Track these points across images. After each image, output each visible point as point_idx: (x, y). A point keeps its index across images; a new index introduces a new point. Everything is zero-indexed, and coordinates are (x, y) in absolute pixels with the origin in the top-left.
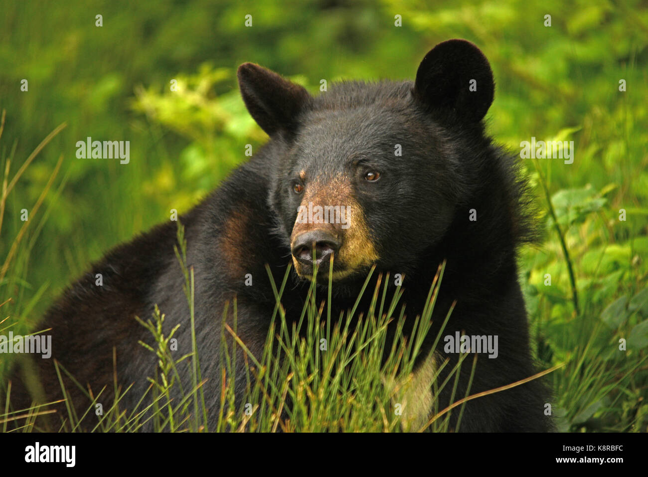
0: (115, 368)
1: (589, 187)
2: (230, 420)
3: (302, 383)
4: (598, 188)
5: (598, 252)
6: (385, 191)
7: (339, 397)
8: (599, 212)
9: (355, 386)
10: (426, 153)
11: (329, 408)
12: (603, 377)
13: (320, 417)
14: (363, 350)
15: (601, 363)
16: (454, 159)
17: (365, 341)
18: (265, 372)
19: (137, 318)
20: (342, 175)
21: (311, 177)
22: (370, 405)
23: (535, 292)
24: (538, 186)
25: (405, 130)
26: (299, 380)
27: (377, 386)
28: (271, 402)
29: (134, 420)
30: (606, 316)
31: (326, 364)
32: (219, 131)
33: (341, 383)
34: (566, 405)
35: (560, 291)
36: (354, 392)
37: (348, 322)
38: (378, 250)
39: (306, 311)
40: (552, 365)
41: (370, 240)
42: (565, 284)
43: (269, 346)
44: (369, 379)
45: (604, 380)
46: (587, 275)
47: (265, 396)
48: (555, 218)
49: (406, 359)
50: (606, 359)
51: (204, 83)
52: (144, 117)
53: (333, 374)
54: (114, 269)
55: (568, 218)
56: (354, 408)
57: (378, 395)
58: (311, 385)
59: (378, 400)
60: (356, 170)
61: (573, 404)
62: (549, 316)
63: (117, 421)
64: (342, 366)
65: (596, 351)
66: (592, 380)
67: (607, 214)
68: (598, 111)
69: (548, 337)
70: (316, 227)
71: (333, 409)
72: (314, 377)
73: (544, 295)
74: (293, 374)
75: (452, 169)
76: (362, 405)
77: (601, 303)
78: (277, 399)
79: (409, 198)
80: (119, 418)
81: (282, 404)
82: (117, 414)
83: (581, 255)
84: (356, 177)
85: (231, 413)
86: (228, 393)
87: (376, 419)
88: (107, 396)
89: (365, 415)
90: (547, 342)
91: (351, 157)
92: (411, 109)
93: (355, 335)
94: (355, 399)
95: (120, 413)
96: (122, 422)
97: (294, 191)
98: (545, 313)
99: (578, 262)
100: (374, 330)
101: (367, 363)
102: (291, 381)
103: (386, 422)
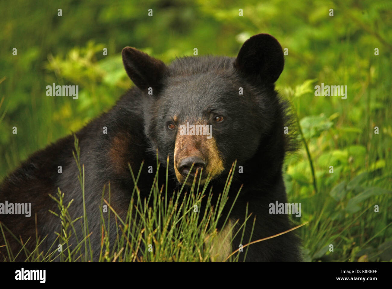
0: (36, 226)
1: (322, 116)
2: (106, 257)
3: (150, 234)
4: (328, 116)
5: (328, 155)
6: (226, 128)
7: (172, 243)
8: (329, 130)
9: (182, 236)
10: (247, 103)
11: (166, 249)
12: (331, 230)
13: (161, 255)
14: (187, 214)
15: (330, 222)
16: (262, 106)
17: (188, 209)
18: (128, 228)
19: (50, 195)
20: (201, 119)
21: (181, 120)
22: (192, 248)
23: (290, 179)
26: (148, 233)
27: (195, 236)
28: (132, 246)
29: (48, 258)
30: (333, 193)
31: (164, 223)
32: (99, 82)
33: (174, 234)
34: (309, 247)
35: (305, 179)
36: (181, 240)
37: (178, 198)
38: (224, 164)
39: (153, 190)
40: (301, 223)
41: (220, 158)
42: (308, 174)
43: (130, 212)
44: (190, 232)
45: (332, 232)
46: (321, 168)
47: (128, 242)
48: (302, 135)
49: (213, 219)
50: (333, 219)
51: (90, 53)
53: (169, 229)
54: (35, 165)
55: (310, 134)
56: (182, 250)
57: (196, 242)
58: (156, 235)
59: (196, 245)
60: (209, 116)
61: (313, 246)
62: (299, 194)
63: (38, 258)
64: (175, 224)
65: (327, 214)
66: (324, 232)
67: (333, 131)
68: (327, 69)
70: (193, 154)
71: (169, 250)
72: (158, 231)
73: (296, 181)
74: (145, 229)
75: (262, 112)
76: (187, 248)
77: (330, 185)
78: (135, 244)
80: (39, 256)
81: (138, 247)
82: (38, 254)
83: (318, 157)
84: (209, 120)
85: (107, 253)
86: (105, 240)
87: (194, 256)
88: (31, 243)
89: (188, 253)
91: (206, 108)
92: (235, 76)
93: (182, 205)
94: (182, 244)
95: (40, 253)
96: (41, 258)
97: (168, 128)
98: (296, 192)
99: (316, 161)
100: (194, 202)
101: (190, 222)
102: (143, 234)
103: (201, 258)
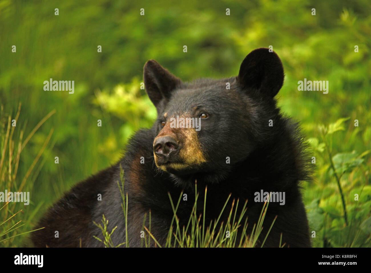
1: (354, 152)
4: (359, 153)
5: (359, 189)
6: (211, 125)
8: (360, 167)
10: (239, 109)
16: (255, 115)
17: (225, 238)
23: (322, 212)
24: (325, 151)
25: (228, 96)
30: (363, 227)
38: (206, 157)
39: (191, 219)
41: (200, 150)
42: (340, 207)
43: (169, 240)
46: (352, 203)
48: (334, 170)
52: (100, 108)
55: (342, 170)
60: (195, 112)
62: (330, 226)
67: (364, 168)
68: (360, 109)
69: (330, 238)
70: (167, 135)
73: (327, 214)
75: (253, 120)
77: (360, 219)
79: (226, 130)
83: (349, 191)
90: (329, 241)
91: (193, 105)
98: (328, 224)
99: (347, 196)
